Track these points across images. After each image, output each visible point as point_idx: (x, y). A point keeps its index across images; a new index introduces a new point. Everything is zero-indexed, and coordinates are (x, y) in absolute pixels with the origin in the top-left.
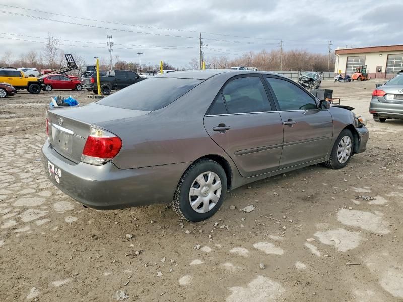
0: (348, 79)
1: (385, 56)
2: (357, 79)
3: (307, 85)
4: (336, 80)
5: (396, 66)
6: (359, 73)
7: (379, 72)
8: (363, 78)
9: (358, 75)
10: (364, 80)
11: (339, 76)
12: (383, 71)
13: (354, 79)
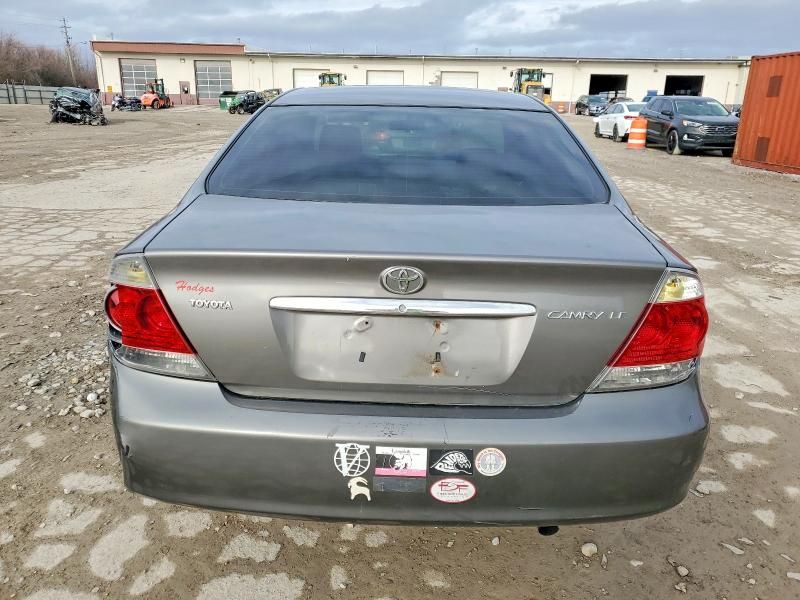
0: (136, 104)
1: (189, 63)
2: (152, 106)
3: (78, 116)
4: (114, 106)
5: (211, 82)
6: (153, 93)
7: (187, 92)
8: (162, 103)
9: (152, 97)
10: (163, 107)
11: (117, 98)
12: (193, 91)
13: (145, 106)
